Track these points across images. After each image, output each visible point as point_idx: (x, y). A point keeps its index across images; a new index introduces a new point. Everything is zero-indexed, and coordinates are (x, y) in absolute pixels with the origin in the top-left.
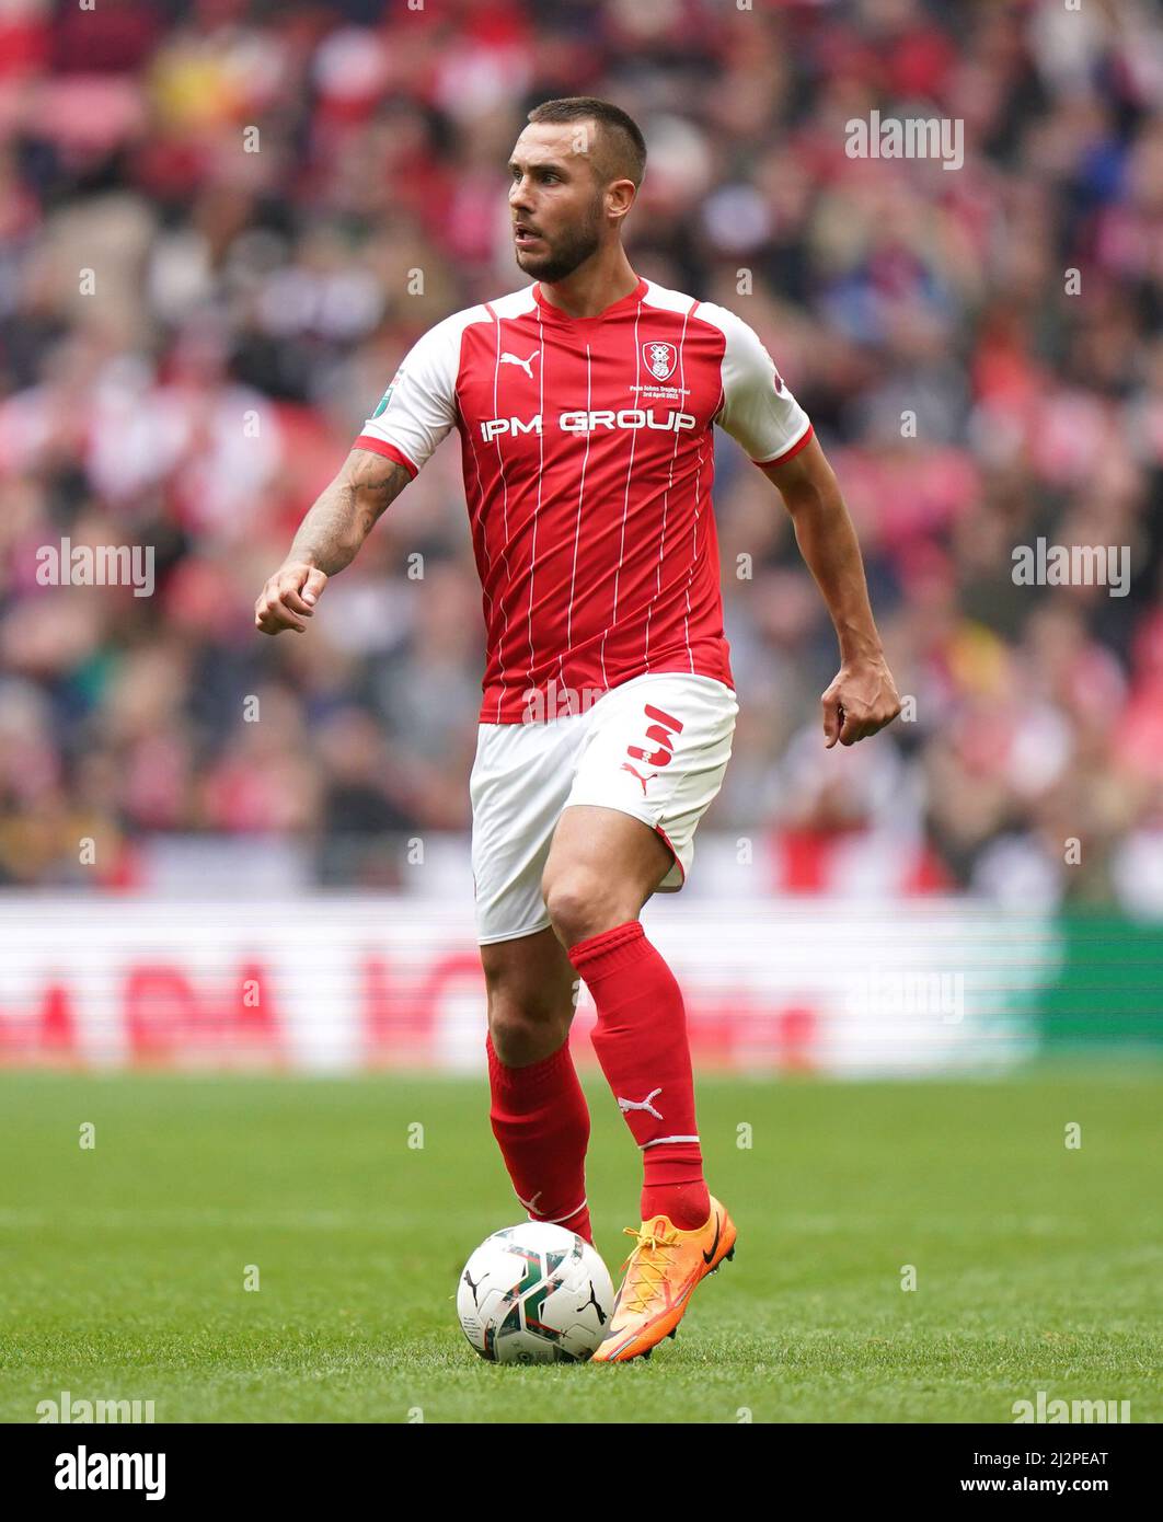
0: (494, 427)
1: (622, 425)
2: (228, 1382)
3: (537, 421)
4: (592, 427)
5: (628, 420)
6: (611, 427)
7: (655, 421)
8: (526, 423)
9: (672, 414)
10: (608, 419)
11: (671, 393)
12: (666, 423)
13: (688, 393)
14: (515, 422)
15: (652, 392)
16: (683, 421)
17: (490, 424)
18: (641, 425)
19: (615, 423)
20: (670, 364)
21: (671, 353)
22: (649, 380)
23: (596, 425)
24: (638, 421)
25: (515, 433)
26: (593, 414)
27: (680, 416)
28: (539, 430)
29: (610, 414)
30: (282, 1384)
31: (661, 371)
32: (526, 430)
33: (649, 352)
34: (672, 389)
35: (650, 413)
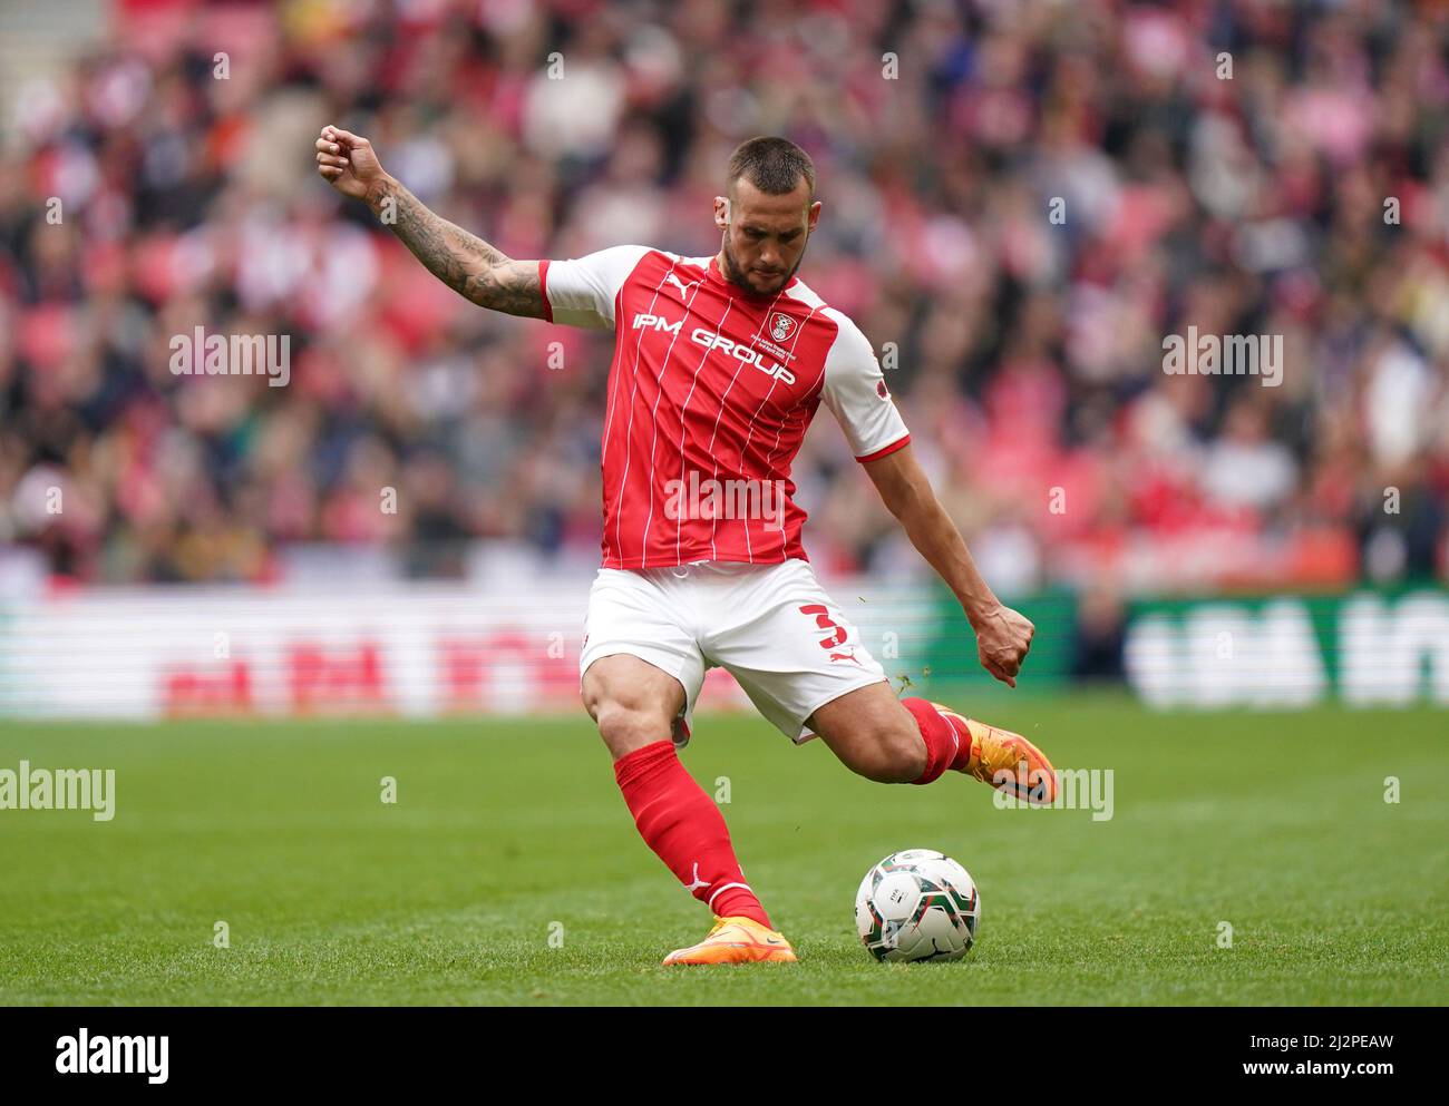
0: (645, 319)
1: (736, 354)
2: (347, 935)
3: (678, 326)
4: (714, 347)
5: (741, 352)
6: (727, 352)
7: (761, 364)
8: (669, 324)
9: (776, 366)
10: (728, 346)
11: (780, 353)
12: (769, 369)
13: (794, 358)
14: (662, 321)
15: (766, 345)
16: (783, 374)
17: (643, 316)
18: (749, 361)
19: (731, 351)
20: (788, 333)
21: (792, 326)
22: (767, 336)
23: (718, 347)
24: (749, 358)
25: (657, 328)
26: (720, 338)
27: (782, 369)
28: (676, 333)
29: (732, 343)
30: (386, 937)
31: (779, 335)
32: (667, 329)
33: (776, 319)
34: (782, 351)
35: (760, 356)
